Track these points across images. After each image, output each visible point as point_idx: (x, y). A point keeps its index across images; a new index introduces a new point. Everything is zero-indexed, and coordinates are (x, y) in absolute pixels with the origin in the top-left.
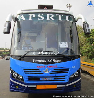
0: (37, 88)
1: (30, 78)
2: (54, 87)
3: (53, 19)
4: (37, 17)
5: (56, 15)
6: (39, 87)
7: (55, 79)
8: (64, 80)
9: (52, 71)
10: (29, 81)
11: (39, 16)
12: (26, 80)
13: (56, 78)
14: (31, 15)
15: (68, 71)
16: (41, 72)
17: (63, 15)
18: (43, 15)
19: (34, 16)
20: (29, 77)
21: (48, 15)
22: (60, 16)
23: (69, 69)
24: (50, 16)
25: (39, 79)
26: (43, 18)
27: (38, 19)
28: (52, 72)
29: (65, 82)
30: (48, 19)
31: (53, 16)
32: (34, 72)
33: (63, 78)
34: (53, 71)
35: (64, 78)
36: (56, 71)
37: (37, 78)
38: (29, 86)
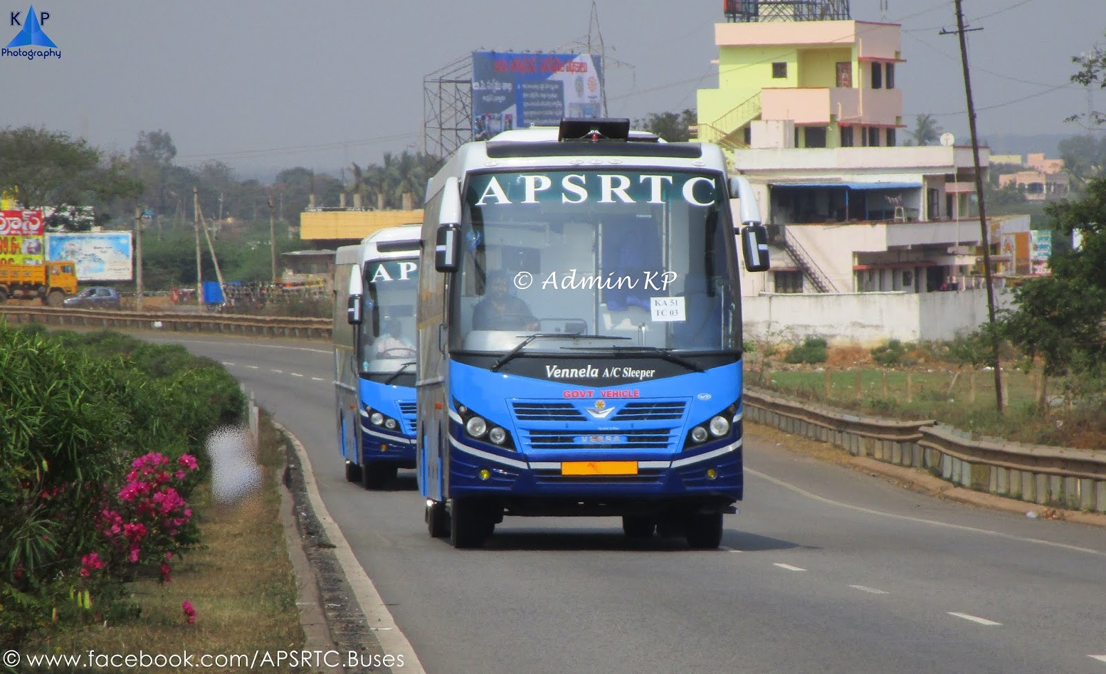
0: (563, 473)
1: (538, 438)
2: (630, 468)
3: (627, 199)
4: (557, 189)
5: (642, 178)
6: (569, 469)
7: (629, 439)
8: (665, 446)
9: (618, 410)
10: (534, 447)
11: (566, 183)
12: (524, 444)
13: (635, 438)
14: (530, 180)
15: (682, 410)
16: (577, 412)
17: (670, 178)
18: (583, 178)
19: (546, 183)
20: (532, 432)
21: (606, 180)
22: (656, 181)
23: (683, 404)
24: (616, 183)
25: (570, 439)
26: (583, 194)
27: (565, 199)
28: (622, 415)
29: (671, 450)
30: (606, 198)
31: (625, 182)
32: (554, 412)
33: (660, 436)
34: (621, 412)
35: (666, 439)
36: (632, 410)
37: (563, 439)
38: (534, 465)
